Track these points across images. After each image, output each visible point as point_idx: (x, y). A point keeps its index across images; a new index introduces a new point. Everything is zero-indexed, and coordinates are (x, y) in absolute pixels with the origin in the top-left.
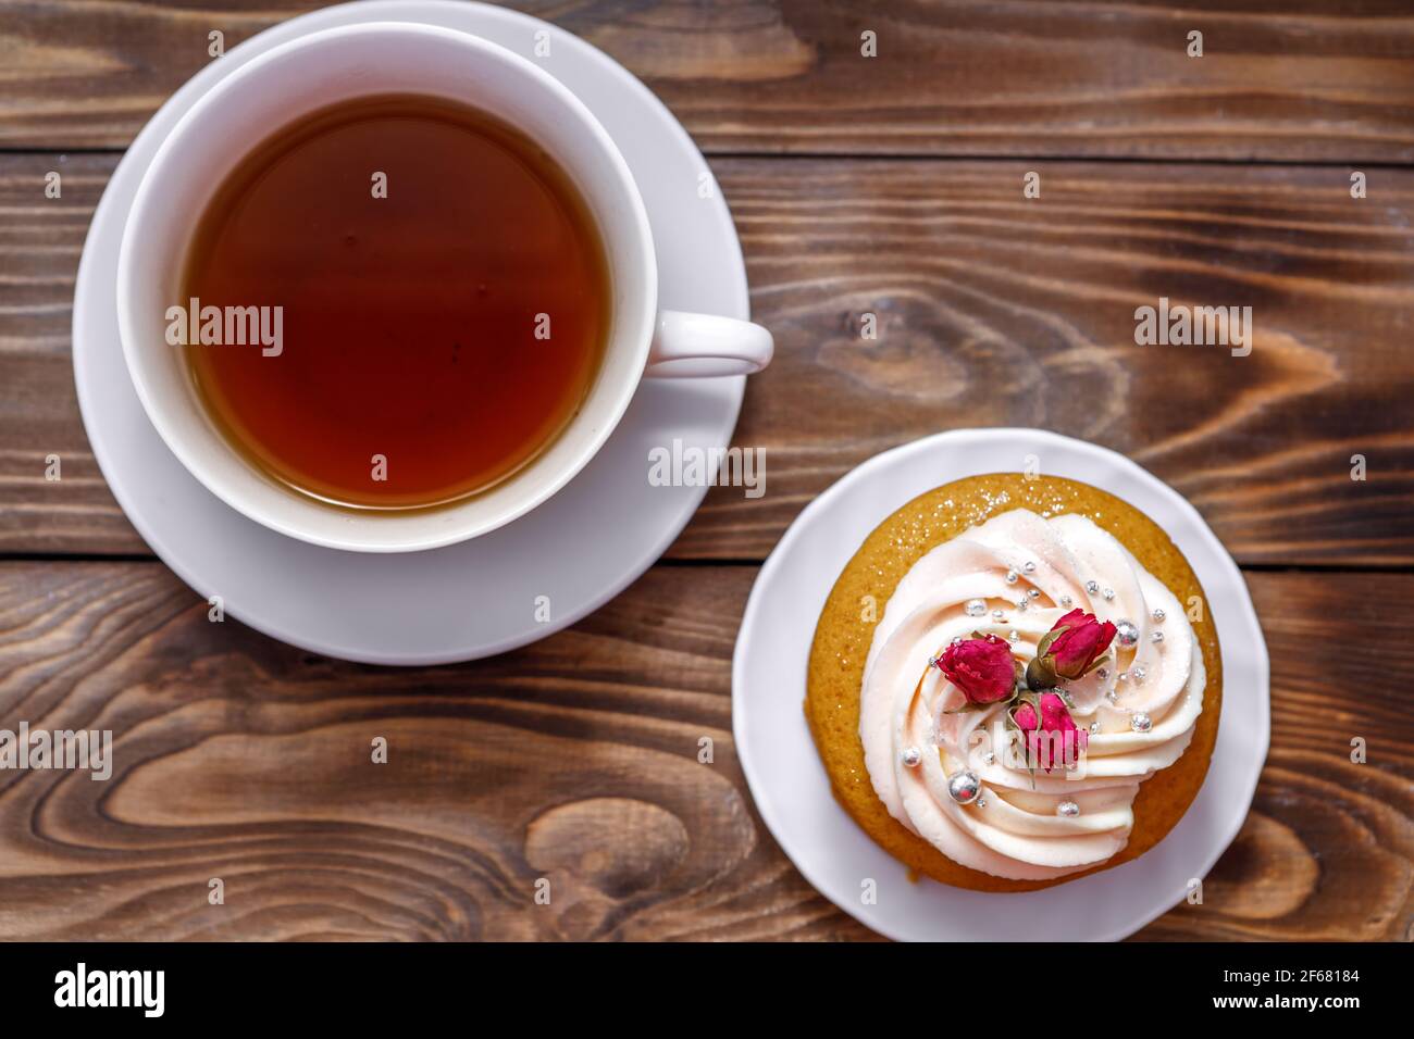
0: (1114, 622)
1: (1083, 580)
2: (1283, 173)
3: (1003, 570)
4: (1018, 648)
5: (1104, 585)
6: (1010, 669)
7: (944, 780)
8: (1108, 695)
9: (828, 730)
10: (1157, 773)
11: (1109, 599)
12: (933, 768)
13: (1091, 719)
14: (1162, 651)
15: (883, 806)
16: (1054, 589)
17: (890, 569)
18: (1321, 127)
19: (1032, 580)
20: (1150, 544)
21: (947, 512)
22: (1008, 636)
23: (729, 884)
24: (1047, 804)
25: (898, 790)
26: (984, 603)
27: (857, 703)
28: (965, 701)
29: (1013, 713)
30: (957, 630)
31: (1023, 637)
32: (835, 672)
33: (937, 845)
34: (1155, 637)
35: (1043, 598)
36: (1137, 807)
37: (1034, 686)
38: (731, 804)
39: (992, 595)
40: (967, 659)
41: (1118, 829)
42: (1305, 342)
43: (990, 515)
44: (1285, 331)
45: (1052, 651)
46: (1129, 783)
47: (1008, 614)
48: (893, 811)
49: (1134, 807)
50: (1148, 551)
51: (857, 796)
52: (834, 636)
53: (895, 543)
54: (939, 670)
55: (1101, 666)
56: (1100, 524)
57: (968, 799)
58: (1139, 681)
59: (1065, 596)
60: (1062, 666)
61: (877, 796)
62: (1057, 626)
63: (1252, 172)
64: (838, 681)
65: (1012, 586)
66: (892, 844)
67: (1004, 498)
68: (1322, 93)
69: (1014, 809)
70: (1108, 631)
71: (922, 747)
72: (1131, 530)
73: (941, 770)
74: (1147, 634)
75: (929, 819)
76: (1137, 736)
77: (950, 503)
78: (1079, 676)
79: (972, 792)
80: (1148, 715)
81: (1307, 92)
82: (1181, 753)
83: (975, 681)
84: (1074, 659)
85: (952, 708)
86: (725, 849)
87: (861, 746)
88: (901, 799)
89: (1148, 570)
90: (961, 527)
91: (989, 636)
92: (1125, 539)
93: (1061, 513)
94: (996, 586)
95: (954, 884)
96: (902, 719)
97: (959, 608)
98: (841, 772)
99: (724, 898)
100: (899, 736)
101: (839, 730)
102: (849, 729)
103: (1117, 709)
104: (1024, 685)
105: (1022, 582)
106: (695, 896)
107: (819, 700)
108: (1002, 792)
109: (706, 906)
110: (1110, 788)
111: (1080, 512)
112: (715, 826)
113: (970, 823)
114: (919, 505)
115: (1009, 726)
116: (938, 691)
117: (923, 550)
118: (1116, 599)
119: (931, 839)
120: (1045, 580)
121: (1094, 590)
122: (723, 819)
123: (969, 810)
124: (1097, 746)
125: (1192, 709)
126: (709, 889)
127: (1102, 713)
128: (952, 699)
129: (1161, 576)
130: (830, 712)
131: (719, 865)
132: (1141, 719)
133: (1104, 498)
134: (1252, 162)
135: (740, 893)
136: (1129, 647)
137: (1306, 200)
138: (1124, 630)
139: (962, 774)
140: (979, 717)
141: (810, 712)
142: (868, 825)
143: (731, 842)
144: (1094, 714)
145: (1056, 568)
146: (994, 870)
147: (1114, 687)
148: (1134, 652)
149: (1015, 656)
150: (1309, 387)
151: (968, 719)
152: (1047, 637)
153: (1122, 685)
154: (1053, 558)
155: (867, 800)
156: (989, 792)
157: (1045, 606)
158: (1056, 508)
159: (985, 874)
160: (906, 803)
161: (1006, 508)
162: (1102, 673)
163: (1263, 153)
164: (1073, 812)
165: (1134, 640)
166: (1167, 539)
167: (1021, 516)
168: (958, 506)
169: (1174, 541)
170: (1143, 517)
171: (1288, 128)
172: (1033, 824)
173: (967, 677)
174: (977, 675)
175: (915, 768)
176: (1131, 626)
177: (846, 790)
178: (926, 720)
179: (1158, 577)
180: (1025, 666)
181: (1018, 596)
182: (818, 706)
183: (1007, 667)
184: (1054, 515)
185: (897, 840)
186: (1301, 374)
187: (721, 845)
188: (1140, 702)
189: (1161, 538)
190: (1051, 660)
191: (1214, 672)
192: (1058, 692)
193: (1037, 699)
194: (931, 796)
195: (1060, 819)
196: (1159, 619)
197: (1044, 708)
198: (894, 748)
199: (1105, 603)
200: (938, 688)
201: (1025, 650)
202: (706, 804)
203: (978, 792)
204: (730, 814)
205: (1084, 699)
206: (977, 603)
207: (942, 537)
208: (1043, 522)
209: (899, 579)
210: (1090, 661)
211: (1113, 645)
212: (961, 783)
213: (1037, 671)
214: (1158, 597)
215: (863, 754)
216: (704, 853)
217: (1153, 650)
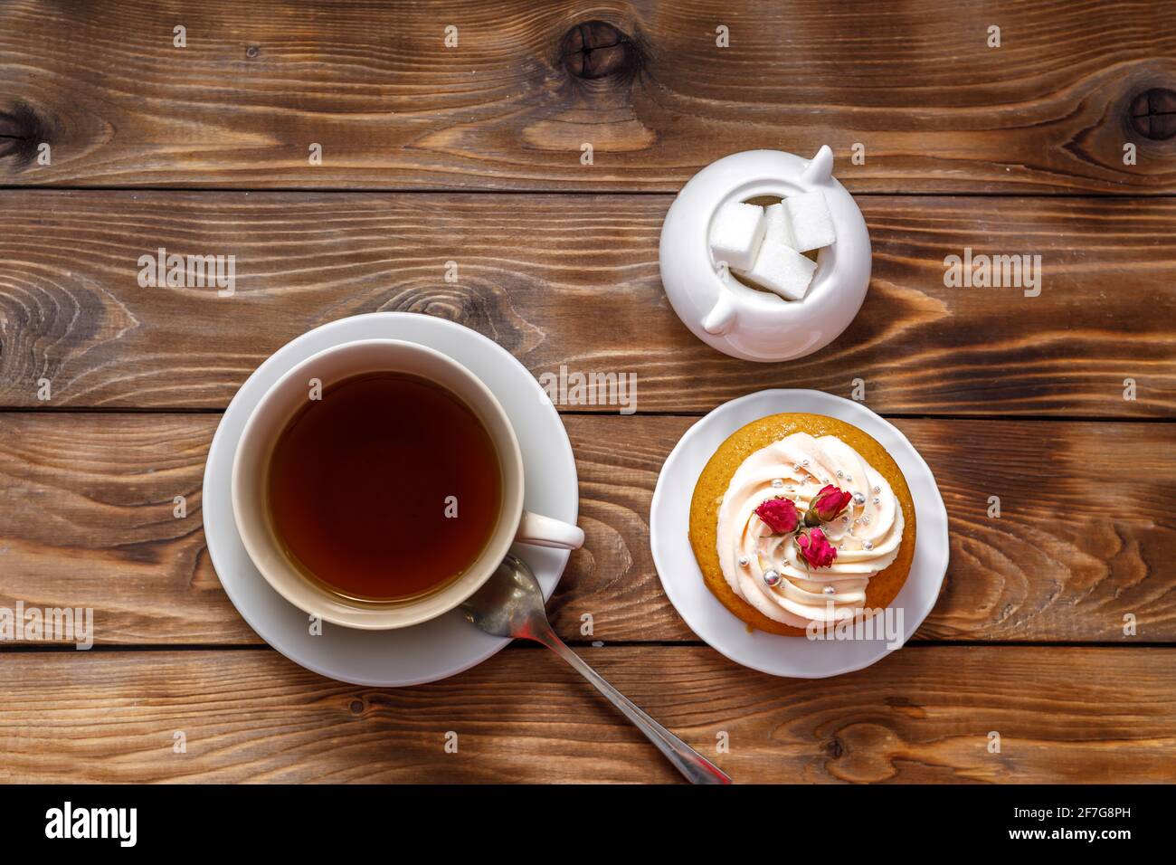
0: (852, 492)
1: (836, 469)
2: (915, 200)
3: (792, 464)
4: (799, 504)
5: (846, 473)
6: (795, 515)
7: (761, 573)
8: (849, 530)
9: (700, 547)
10: (879, 573)
11: (849, 480)
12: (755, 567)
13: (840, 543)
14: (879, 508)
15: (729, 588)
16: (820, 475)
17: (732, 462)
18: (937, 173)
19: (807, 469)
20: (874, 453)
21: (763, 433)
22: (794, 499)
23: (618, 587)
24: (816, 587)
25: (738, 578)
26: (781, 481)
27: (715, 533)
28: (771, 532)
29: (797, 538)
30: (767, 495)
31: (803, 499)
32: (704, 516)
33: (759, 608)
34: (875, 501)
35: (813, 478)
36: (869, 591)
37: (808, 525)
38: (618, 543)
39: (786, 477)
40: (771, 509)
41: (857, 602)
42: (928, 295)
43: (785, 436)
44: (918, 289)
45: (817, 506)
46: (863, 577)
47: (794, 487)
48: (735, 590)
49: (867, 592)
50: (873, 456)
51: (716, 582)
52: (703, 497)
53: (735, 449)
54: (757, 516)
55: (844, 515)
56: (846, 442)
57: (774, 584)
58: (866, 524)
59: (825, 478)
60: (822, 514)
61: (726, 582)
62: (820, 493)
63: (897, 200)
64: (705, 521)
65: (797, 472)
66: (735, 608)
67: (793, 426)
68: (939, 154)
69: (799, 590)
70: (848, 497)
71: (750, 557)
72: (863, 445)
73: (759, 568)
74: (870, 499)
75: (754, 594)
76: (866, 552)
77: (764, 428)
78: (832, 519)
79: (776, 579)
80: (871, 541)
81: (929, 153)
82: (891, 562)
83: (775, 521)
84: (828, 511)
85: (765, 535)
86: (615, 568)
87: (717, 556)
88: (739, 583)
89: (872, 466)
90: (770, 441)
91: (783, 498)
92: (860, 450)
93: (824, 435)
94: (788, 472)
95: (769, 631)
96: (738, 541)
97: (768, 483)
98: (707, 569)
99: (615, 594)
100: (737, 550)
101: (706, 547)
102: (711, 546)
103: (854, 538)
104: (803, 524)
105: (802, 470)
106: (600, 593)
107: (695, 531)
108: (793, 581)
109: (606, 599)
110: (853, 579)
111: (834, 435)
112: (609, 555)
113: (776, 596)
114: (747, 429)
115: (794, 545)
116: (757, 526)
117: (750, 453)
118: (853, 480)
119: (755, 605)
120: (814, 469)
121: (841, 476)
122: (614, 552)
123: (775, 589)
124: (843, 557)
125: (896, 540)
126: (607, 590)
127: (845, 541)
128: (765, 531)
129: (880, 469)
130: (701, 538)
131: (612, 577)
132: (867, 544)
133: (848, 428)
134: (897, 194)
135: (625, 591)
136: (861, 506)
137: (929, 215)
138: (857, 497)
139: (771, 570)
140: (779, 540)
141: (691, 537)
142: (722, 598)
143: (619, 564)
144: (842, 540)
145: (821, 464)
146: (790, 623)
147: (852, 526)
148: (863, 508)
149: (797, 509)
150: (931, 319)
151: (774, 541)
152: (814, 499)
153: (857, 525)
154: (818, 459)
155: (721, 584)
156: (785, 580)
157: (815, 483)
158: (822, 432)
159: (785, 625)
160: (742, 586)
161: (794, 432)
162: (845, 518)
163: (903, 190)
164: (832, 592)
165: (862, 502)
166: (884, 450)
167: (802, 436)
168: (769, 430)
169: (887, 451)
170: (870, 437)
171: (918, 174)
172: (810, 598)
173: (772, 519)
174: (776, 518)
175: (746, 567)
176: (861, 495)
177: (710, 579)
178: (751, 541)
179: (878, 471)
180: (804, 514)
181: (800, 478)
182: (695, 534)
183: (792, 515)
184: (820, 436)
185: (737, 606)
186: (928, 312)
187: (613, 566)
188: (866, 535)
189: (880, 449)
190: (816, 511)
191: (910, 521)
192: (821, 528)
193: (808, 532)
194: (755, 582)
195: (824, 596)
196: (877, 491)
197: (812, 536)
198: (735, 557)
199: (847, 482)
200: (757, 525)
201: (803, 506)
202: (605, 543)
203: (780, 580)
204: (617, 549)
205: (835, 532)
206: (778, 481)
207: (761, 446)
208: (813, 439)
209: (737, 467)
210: (837, 512)
211: (851, 504)
212: (770, 575)
213: (809, 517)
214: (877, 480)
215: (718, 559)
216: (604, 570)
217: (874, 508)
